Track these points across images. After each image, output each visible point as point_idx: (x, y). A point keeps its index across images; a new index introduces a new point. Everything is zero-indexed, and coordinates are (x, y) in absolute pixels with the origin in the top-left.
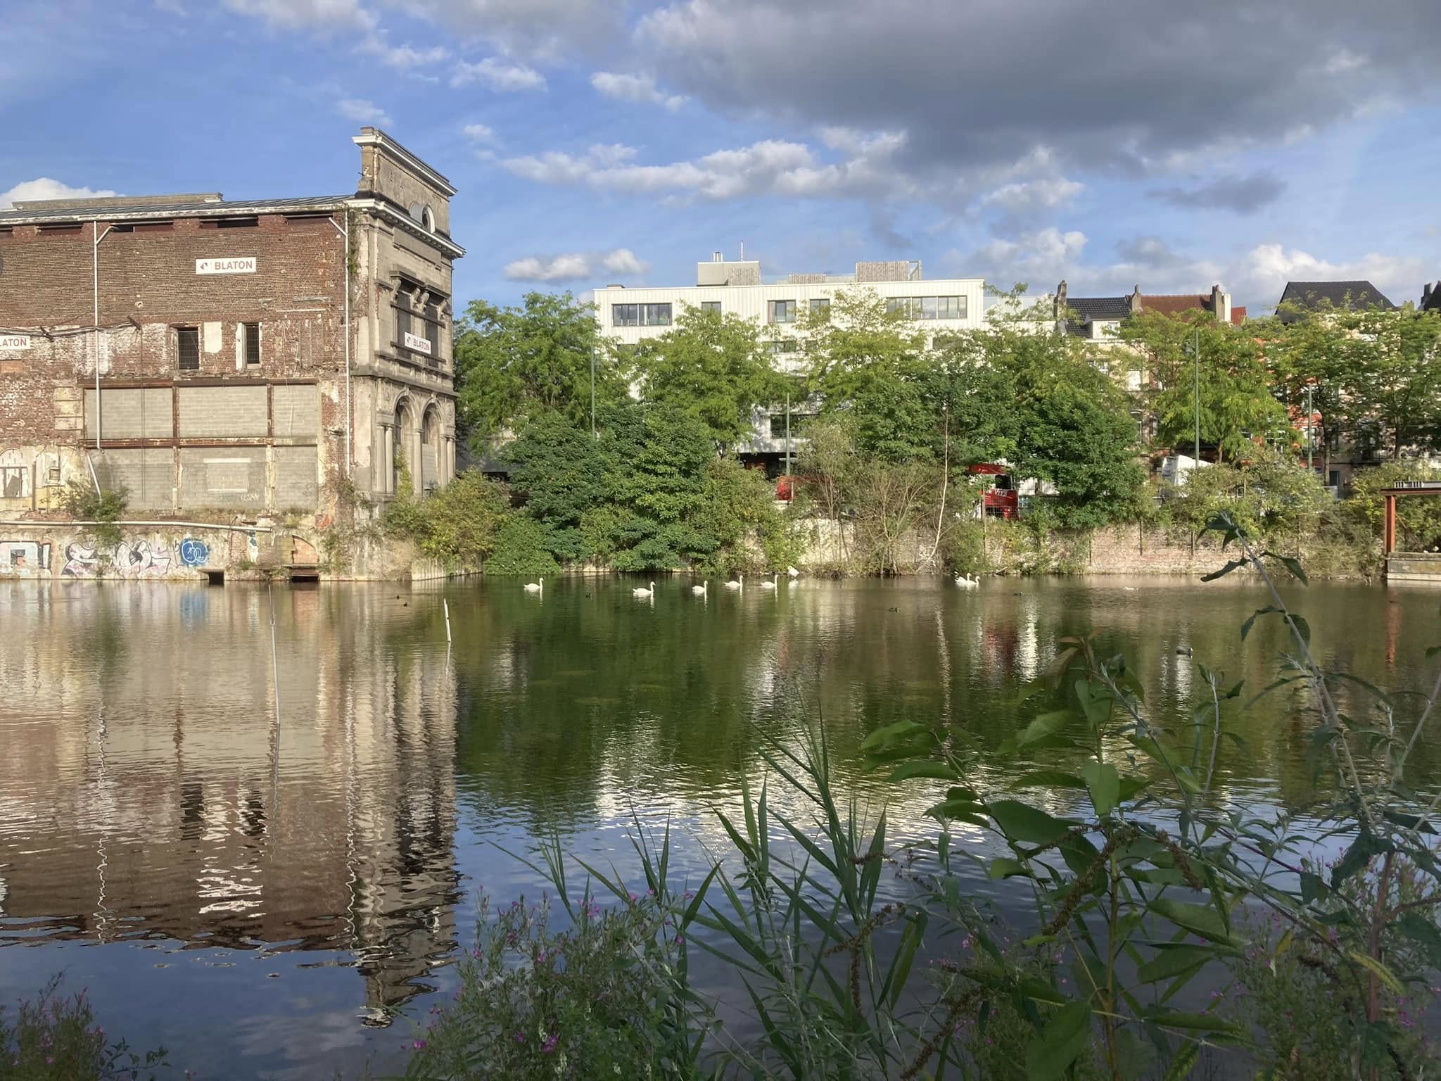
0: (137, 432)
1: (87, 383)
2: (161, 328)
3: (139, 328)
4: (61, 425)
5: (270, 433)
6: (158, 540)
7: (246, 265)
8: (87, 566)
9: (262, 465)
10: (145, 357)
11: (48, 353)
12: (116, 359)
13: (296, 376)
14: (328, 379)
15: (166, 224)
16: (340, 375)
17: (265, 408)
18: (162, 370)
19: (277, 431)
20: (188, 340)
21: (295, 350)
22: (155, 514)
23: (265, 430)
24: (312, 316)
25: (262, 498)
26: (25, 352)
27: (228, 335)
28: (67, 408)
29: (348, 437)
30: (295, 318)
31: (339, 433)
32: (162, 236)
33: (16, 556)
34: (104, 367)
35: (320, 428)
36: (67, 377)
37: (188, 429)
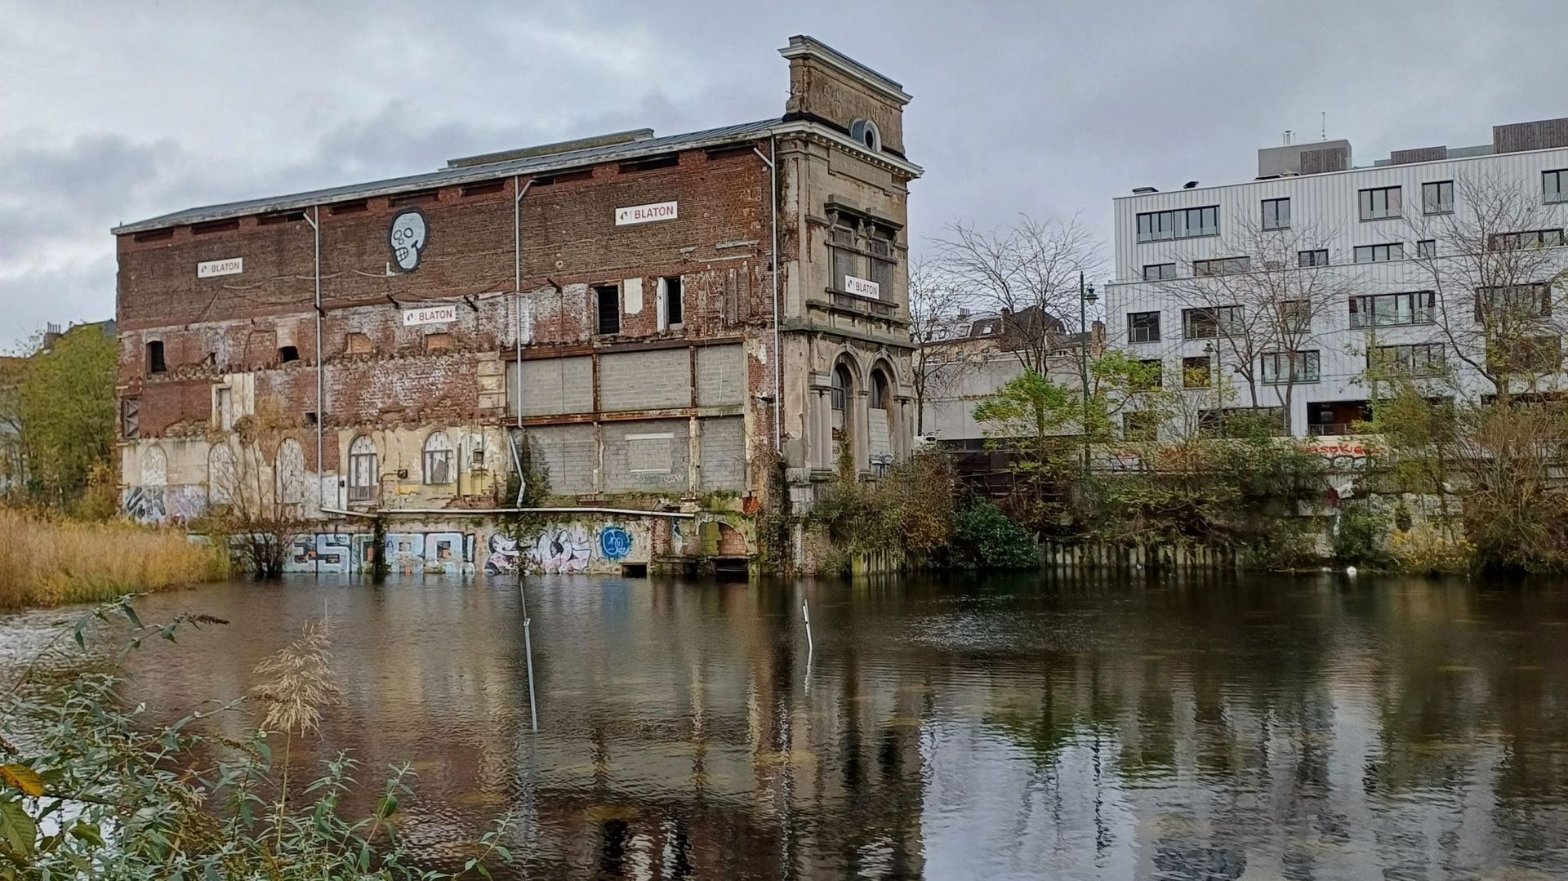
0: (558, 408)
1: (509, 355)
2: (581, 289)
3: (559, 290)
4: (485, 403)
5: (695, 404)
6: (578, 530)
7: (666, 211)
8: (509, 558)
9: (686, 439)
10: (564, 321)
11: (472, 324)
12: (537, 327)
13: (720, 335)
14: (755, 337)
15: (585, 172)
16: (768, 330)
17: (689, 375)
18: (583, 337)
19: (703, 400)
20: (608, 299)
21: (719, 305)
22: (577, 500)
23: (687, 400)
24: (736, 264)
25: (686, 479)
26: (452, 325)
27: (649, 292)
28: (490, 383)
29: (777, 404)
30: (719, 267)
31: (769, 400)
32: (581, 184)
33: (442, 548)
34: (526, 337)
35: (747, 395)
36: (492, 349)
37: (612, 402)
